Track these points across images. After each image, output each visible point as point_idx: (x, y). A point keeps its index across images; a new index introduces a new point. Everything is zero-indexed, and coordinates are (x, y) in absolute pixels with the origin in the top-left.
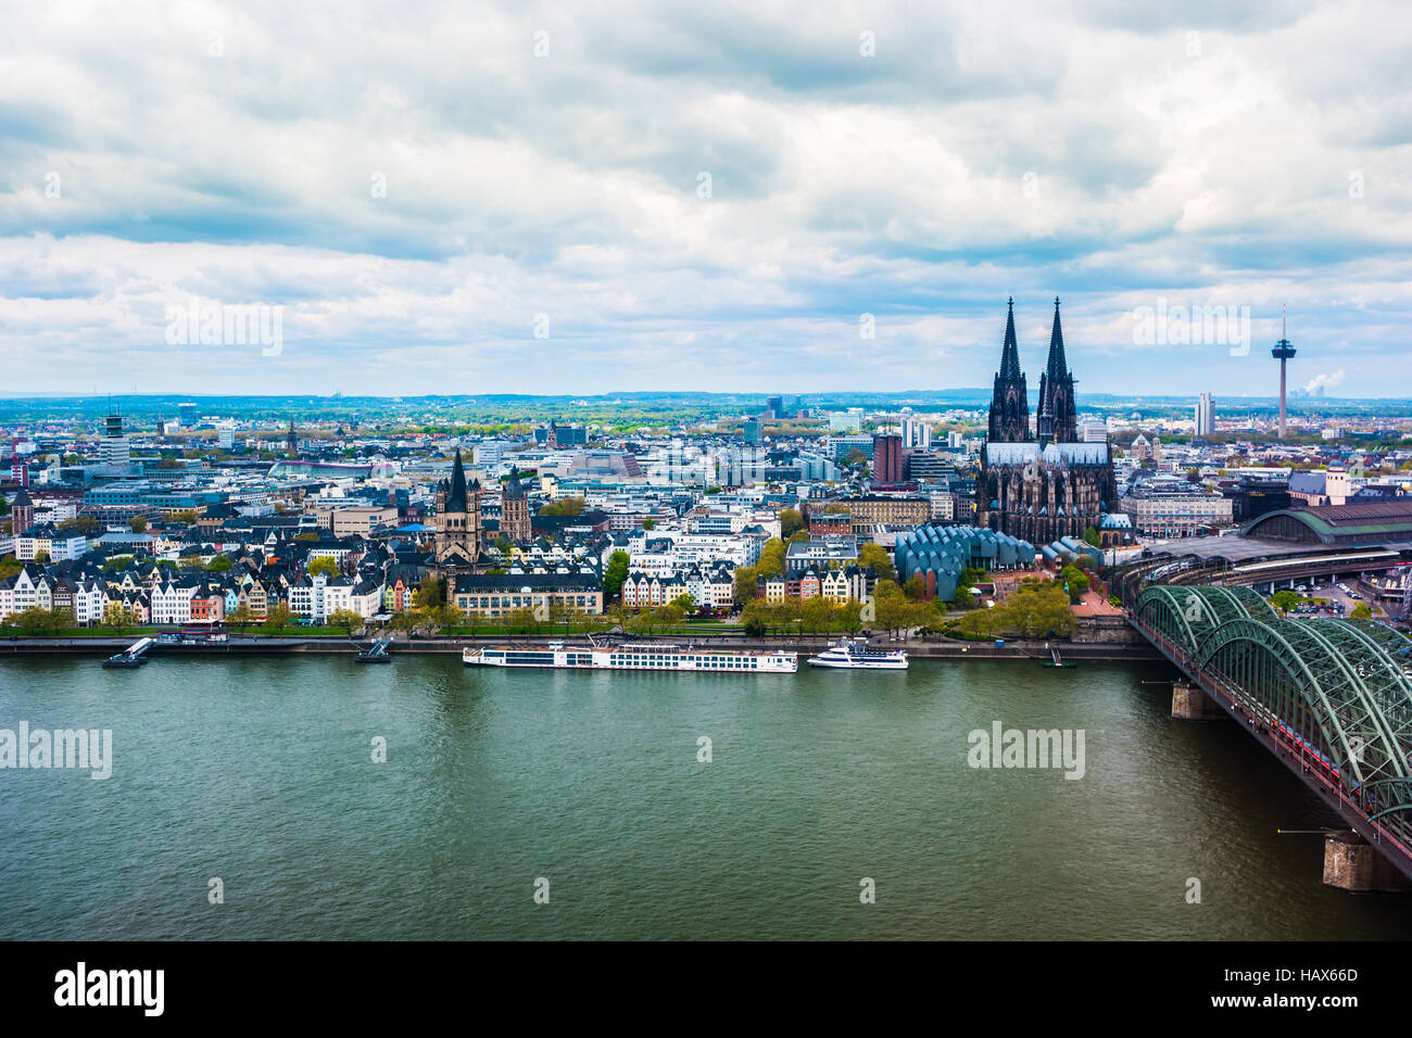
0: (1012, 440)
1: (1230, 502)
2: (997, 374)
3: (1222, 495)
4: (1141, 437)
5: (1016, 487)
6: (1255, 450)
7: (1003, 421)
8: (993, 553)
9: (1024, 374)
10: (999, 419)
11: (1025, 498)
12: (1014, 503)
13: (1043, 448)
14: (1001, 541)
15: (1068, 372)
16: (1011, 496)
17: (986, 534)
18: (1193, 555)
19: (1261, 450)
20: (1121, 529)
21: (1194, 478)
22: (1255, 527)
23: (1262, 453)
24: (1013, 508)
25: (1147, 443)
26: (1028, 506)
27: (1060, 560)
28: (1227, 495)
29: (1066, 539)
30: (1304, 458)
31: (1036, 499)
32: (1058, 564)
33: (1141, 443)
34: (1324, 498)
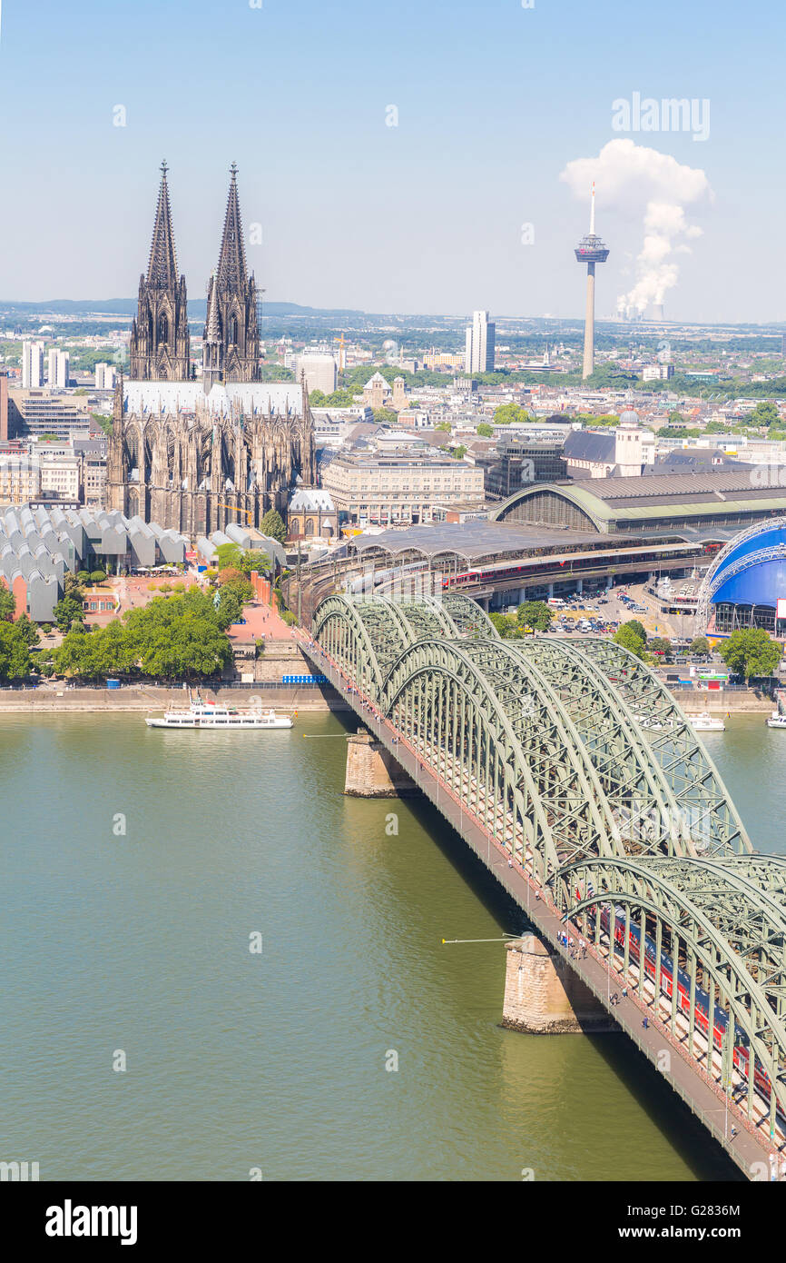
0: (164, 377)
1: (479, 474)
2: (143, 277)
3: (473, 462)
4: (377, 377)
5: (164, 449)
6: (543, 398)
7: (150, 348)
8: (121, 549)
9: (183, 278)
10: (143, 345)
11: (176, 467)
12: (160, 473)
13: (207, 391)
14: (133, 531)
15: (249, 275)
16: (158, 463)
17: (109, 519)
18: (413, 551)
19: (551, 397)
20: (320, 513)
21: (439, 438)
22: (509, 509)
23: (551, 402)
24: (161, 481)
25: (386, 386)
26: (182, 479)
27: (216, 558)
28: (480, 463)
29: (232, 527)
30: (609, 409)
31: (191, 468)
32: (214, 564)
33: (377, 385)
34: (612, 467)
